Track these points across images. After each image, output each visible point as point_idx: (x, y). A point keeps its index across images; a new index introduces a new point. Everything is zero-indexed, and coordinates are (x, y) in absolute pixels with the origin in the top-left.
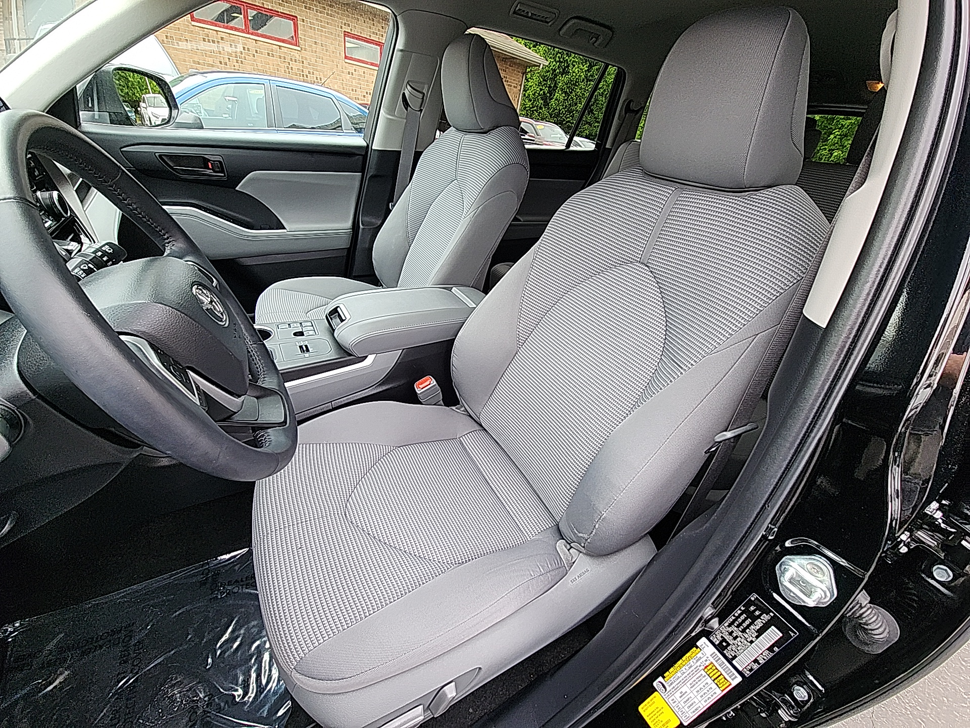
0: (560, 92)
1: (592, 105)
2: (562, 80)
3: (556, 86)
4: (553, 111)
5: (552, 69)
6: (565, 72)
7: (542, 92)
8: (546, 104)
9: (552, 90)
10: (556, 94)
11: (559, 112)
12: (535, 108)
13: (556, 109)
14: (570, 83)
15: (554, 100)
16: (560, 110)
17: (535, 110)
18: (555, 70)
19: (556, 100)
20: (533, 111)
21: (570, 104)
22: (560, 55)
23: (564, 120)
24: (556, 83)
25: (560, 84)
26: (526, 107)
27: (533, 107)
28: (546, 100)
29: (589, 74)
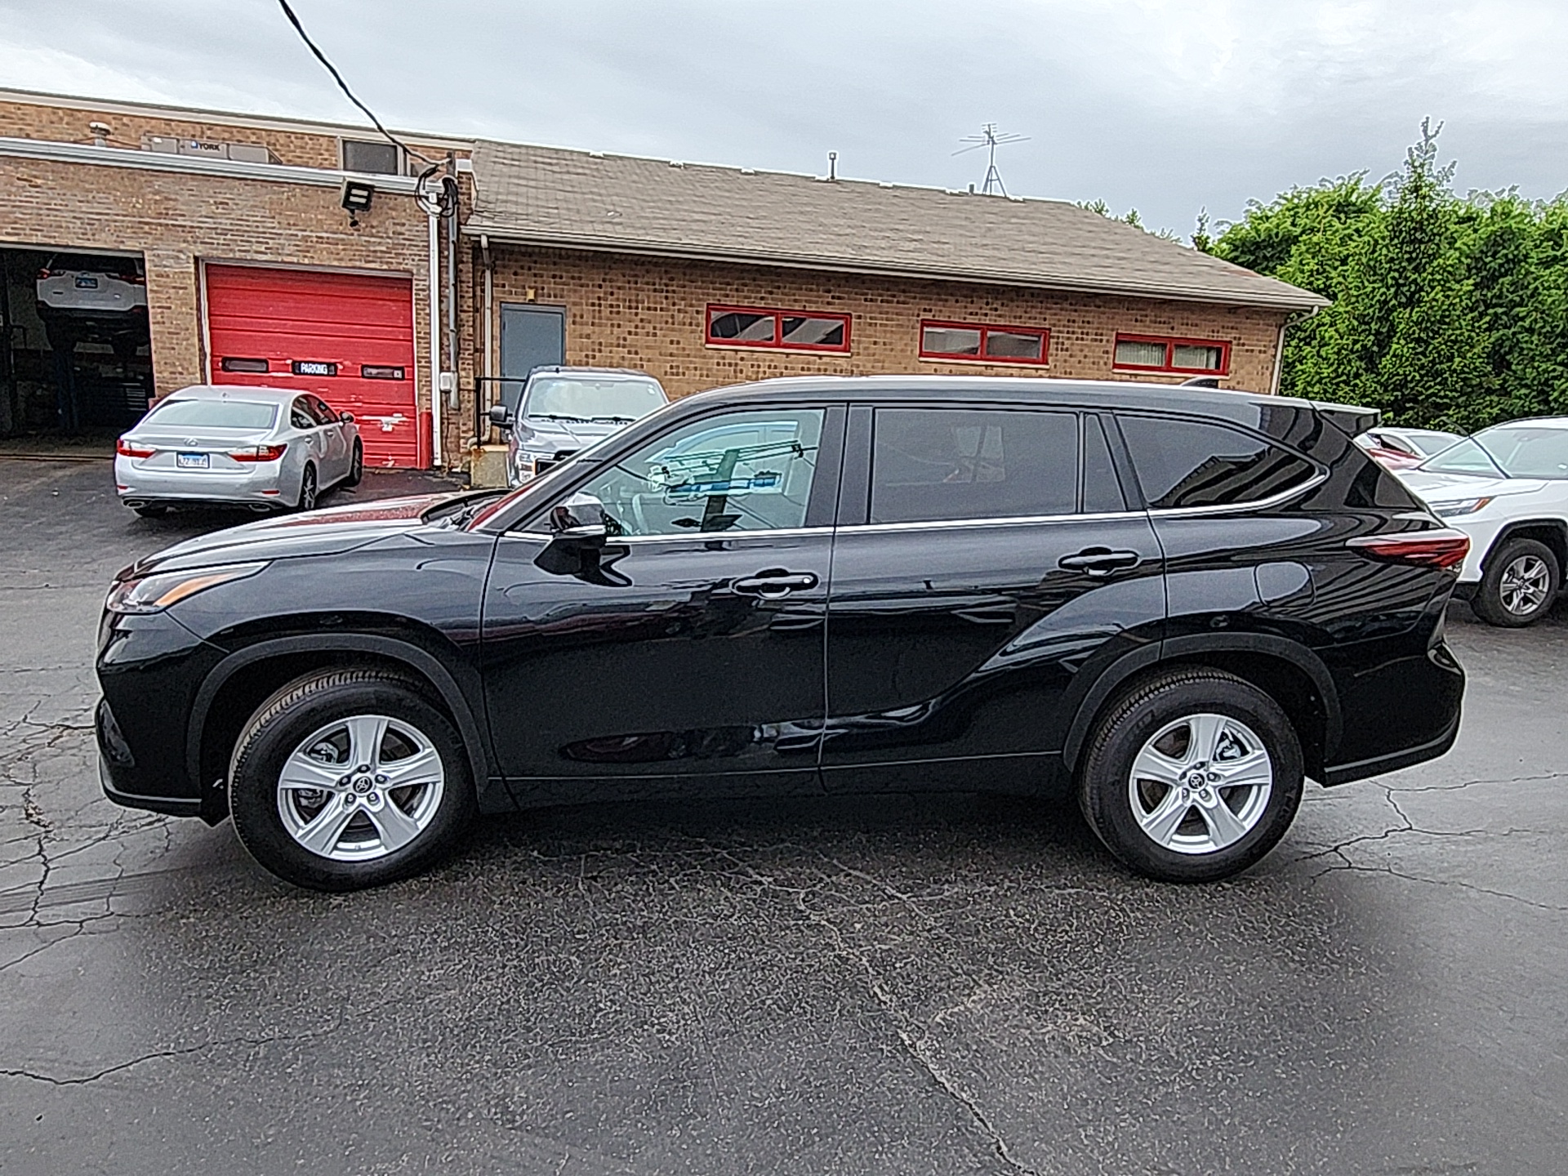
0: (1402, 342)
1: (1507, 353)
2: (1403, 318)
3: (1393, 329)
4: (1389, 379)
5: (1378, 301)
6: (1412, 302)
7: (1358, 346)
8: (1372, 367)
9: (1383, 342)
10: (1395, 346)
11: (1406, 378)
12: (1344, 378)
13: (1398, 374)
14: (1429, 320)
15: (1388, 357)
16: (1406, 376)
17: (1344, 382)
18: (1386, 302)
19: (1394, 356)
20: (1337, 384)
21: (1433, 361)
22: (1396, 275)
23: (1421, 393)
24: (1392, 325)
25: (1401, 327)
26: (1322, 379)
27: (1338, 376)
28: (1370, 360)
29: (1489, 295)
